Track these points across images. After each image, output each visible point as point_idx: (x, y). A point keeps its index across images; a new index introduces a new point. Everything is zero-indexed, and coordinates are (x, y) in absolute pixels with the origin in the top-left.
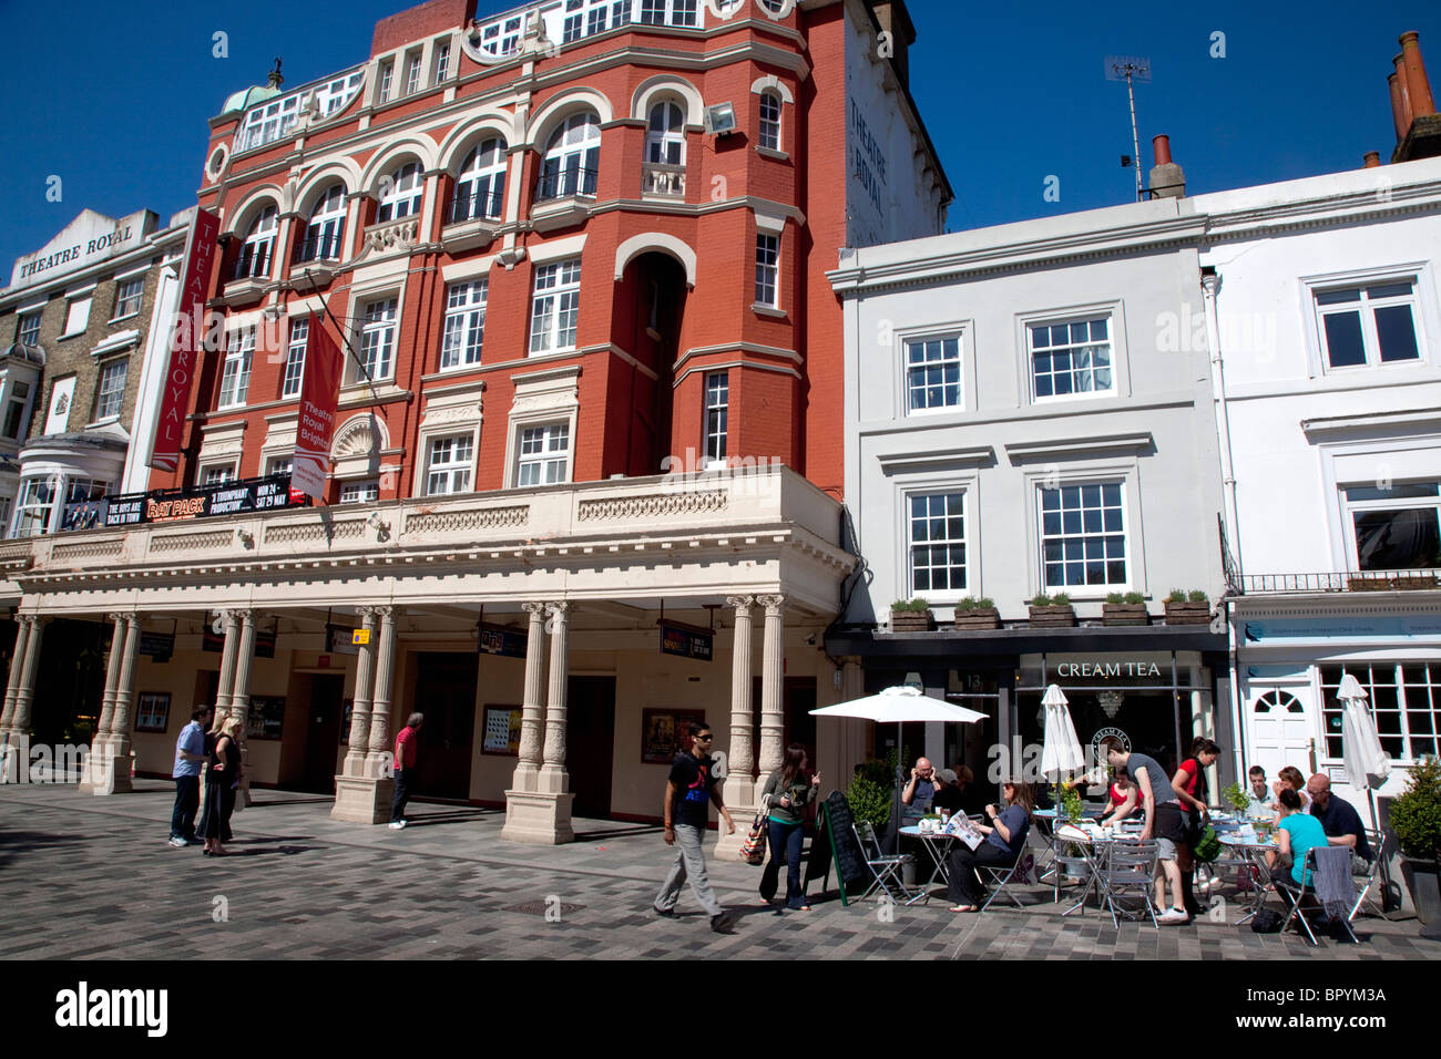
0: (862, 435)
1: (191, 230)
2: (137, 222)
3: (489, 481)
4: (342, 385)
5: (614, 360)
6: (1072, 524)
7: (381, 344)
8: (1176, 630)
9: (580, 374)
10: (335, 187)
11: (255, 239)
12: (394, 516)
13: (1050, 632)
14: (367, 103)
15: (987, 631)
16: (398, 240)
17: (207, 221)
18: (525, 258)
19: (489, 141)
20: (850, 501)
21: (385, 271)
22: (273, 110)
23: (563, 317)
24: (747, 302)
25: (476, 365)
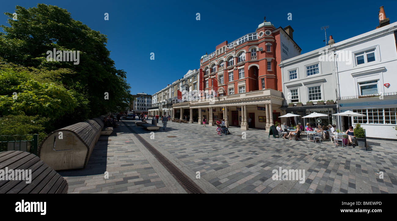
0: (284, 84)
1: (199, 71)
2: (195, 70)
3: (236, 93)
4: (218, 84)
5: (249, 78)
6: (313, 92)
7: (222, 80)
8: (328, 105)
9: (245, 81)
10: (214, 65)
11: (207, 71)
12: (225, 97)
13: (309, 106)
14: (216, 55)
15: (301, 106)
16: (222, 69)
17: (201, 70)
18: (237, 69)
19: (231, 57)
20: (283, 91)
21: (221, 72)
22: (206, 57)
23: (243, 74)
24: (266, 70)
25: (233, 81)
